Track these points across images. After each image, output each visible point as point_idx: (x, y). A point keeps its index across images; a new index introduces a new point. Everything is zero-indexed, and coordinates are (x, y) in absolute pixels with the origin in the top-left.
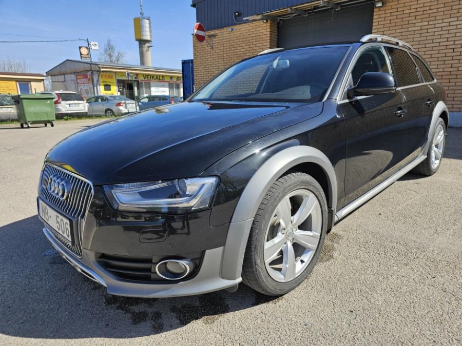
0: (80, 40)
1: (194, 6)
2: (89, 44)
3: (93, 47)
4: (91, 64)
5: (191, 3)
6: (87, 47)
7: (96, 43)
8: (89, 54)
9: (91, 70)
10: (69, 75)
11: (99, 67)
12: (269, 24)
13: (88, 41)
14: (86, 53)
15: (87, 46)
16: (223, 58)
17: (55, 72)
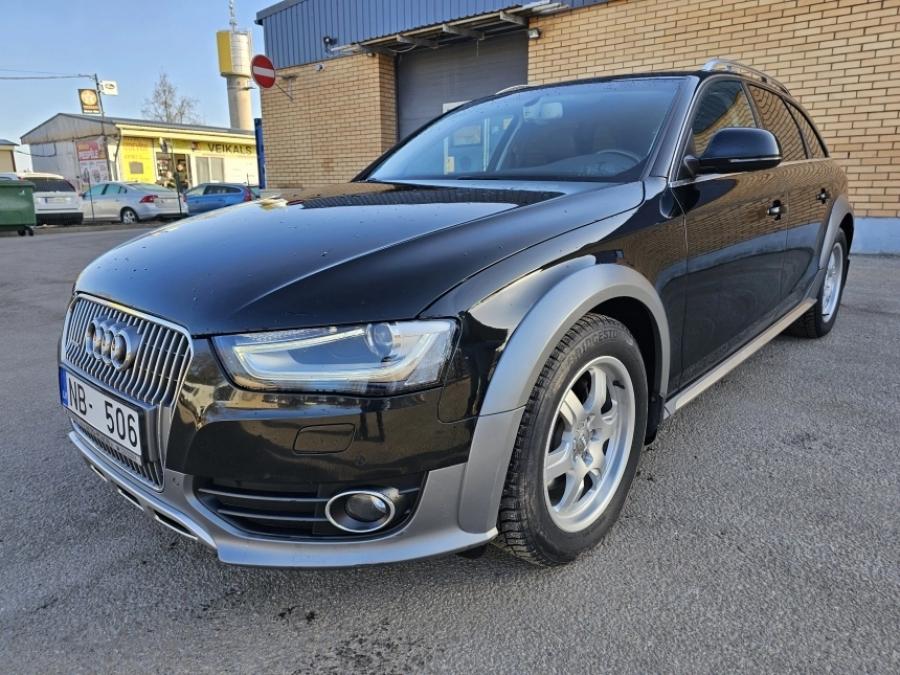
0: (80, 76)
1: (260, 22)
2: (98, 84)
3: (106, 91)
4: (102, 122)
5: (255, 19)
6: (94, 91)
7: (114, 83)
8: (99, 103)
9: (102, 134)
10: (64, 144)
11: (119, 129)
12: (377, 60)
13: (96, 79)
14: (93, 102)
15: (95, 88)
16: (308, 116)
17: (37, 137)
